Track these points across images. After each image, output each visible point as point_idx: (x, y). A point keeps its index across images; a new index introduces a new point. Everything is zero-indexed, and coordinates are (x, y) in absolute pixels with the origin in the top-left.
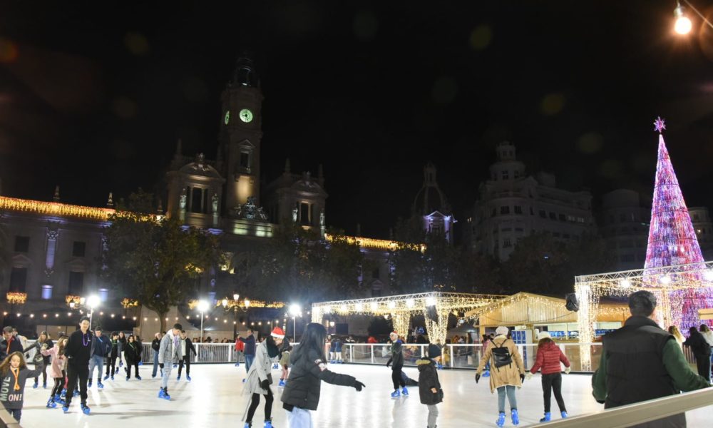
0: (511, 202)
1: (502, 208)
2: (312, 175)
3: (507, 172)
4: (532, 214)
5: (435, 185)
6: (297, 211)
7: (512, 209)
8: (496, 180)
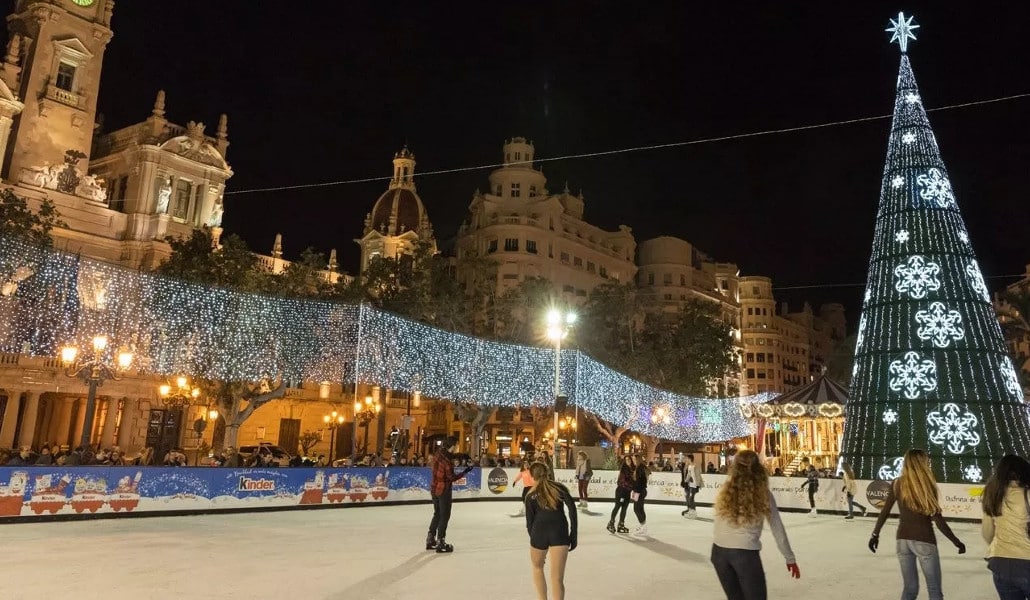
0: (522, 232)
1: (508, 242)
2: (206, 133)
3: (518, 186)
4: (551, 256)
5: (412, 188)
6: (169, 193)
7: (522, 245)
8: (499, 195)
